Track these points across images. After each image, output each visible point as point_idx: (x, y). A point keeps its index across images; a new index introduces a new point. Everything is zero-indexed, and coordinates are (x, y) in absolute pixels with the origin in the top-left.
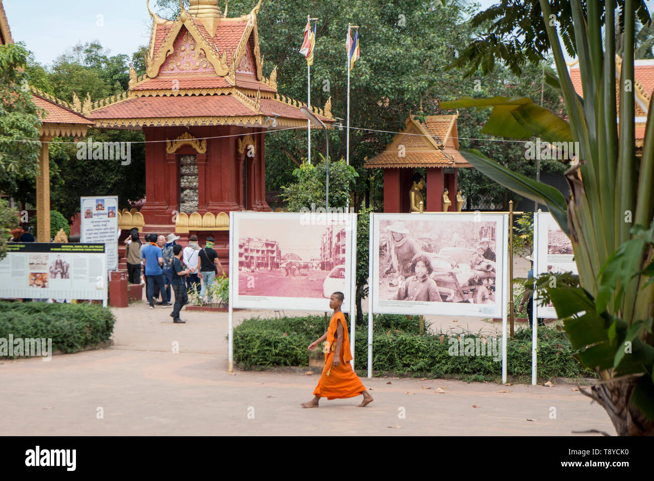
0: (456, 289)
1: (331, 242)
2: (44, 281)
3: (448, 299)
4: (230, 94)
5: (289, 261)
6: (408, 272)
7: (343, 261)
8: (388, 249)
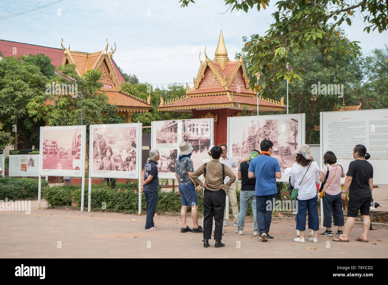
0: (121, 164)
1: (76, 141)
2: (26, 168)
3: (118, 169)
4: (226, 94)
5: (61, 151)
6: (104, 155)
7: (79, 150)
8: (96, 143)
